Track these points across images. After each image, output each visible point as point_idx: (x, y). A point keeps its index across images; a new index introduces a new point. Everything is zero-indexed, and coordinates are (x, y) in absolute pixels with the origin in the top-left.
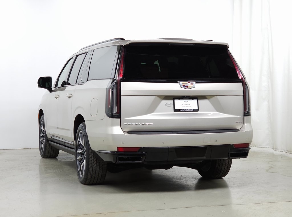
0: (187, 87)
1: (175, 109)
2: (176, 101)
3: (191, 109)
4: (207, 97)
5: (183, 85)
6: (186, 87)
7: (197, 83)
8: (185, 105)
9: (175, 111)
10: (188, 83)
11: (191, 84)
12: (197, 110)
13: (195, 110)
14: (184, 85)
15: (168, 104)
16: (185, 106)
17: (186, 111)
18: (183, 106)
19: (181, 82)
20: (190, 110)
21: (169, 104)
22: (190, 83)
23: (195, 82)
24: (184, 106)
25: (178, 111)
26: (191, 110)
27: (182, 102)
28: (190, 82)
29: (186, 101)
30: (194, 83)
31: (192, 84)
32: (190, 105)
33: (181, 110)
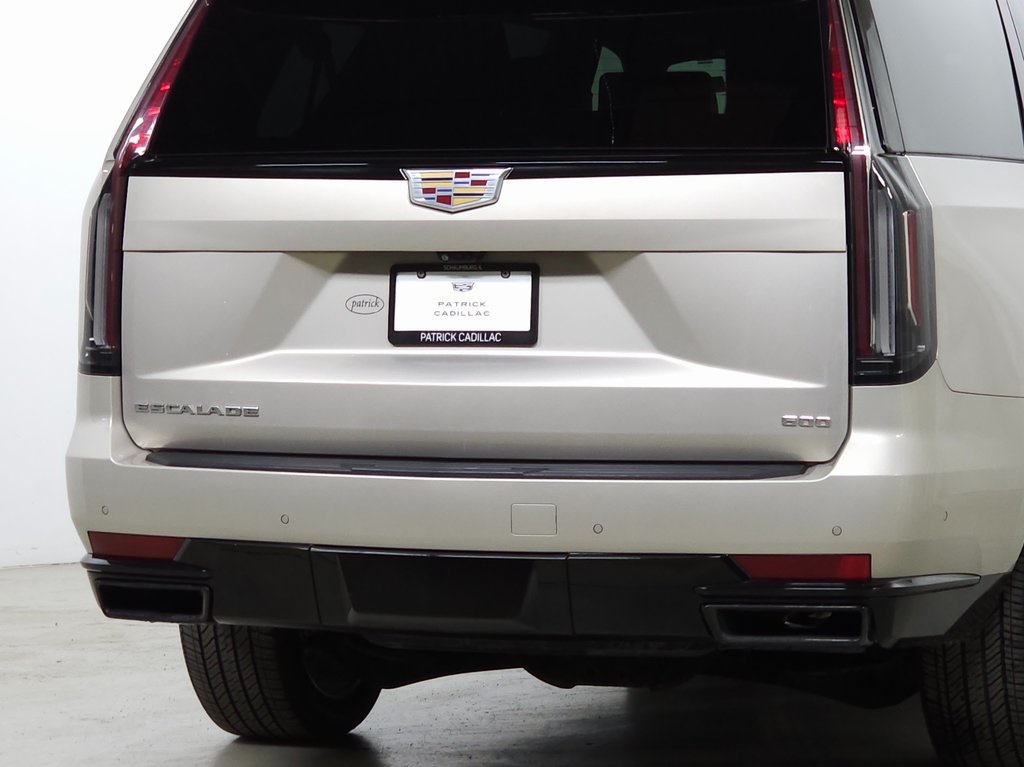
0: (446, 200)
1: (398, 327)
2: (406, 283)
3: (489, 333)
4: (596, 259)
5: (426, 191)
6: (441, 199)
7: (512, 176)
8: (454, 308)
9: (399, 338)
10: (458, 175)
11: (474, 183)
12: (528, 339)
13: (509, 339)
14: (432, 191)
15: (360, 299)
16: (452, 313)
17: (458, 339)
18: (445, 313)
19: (415, 175)
20: (479, 338)
21: (367, 299)
22: (467, 175)
23: (500, 171)
24: (448, 309)
25: (412, 339)
26: (485, 339)
27: (439, 286)
28: (472, 171)
29: (460, 281)
30: (495, 173)
31: (483, 183)
32: (482, 309)
33: (428, 337)
